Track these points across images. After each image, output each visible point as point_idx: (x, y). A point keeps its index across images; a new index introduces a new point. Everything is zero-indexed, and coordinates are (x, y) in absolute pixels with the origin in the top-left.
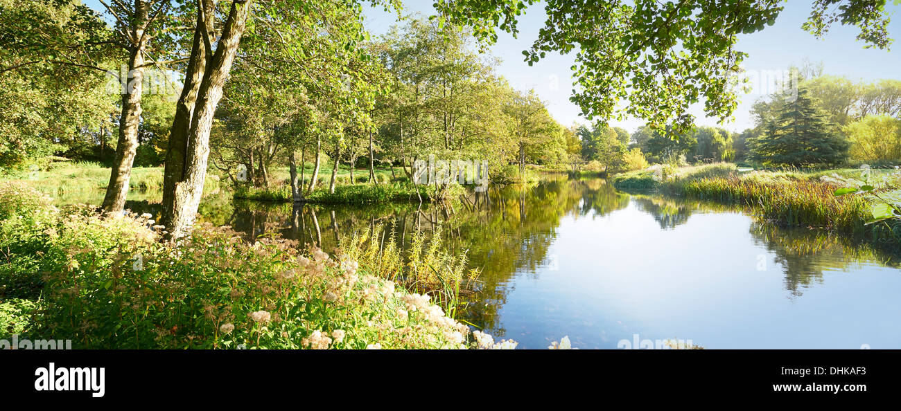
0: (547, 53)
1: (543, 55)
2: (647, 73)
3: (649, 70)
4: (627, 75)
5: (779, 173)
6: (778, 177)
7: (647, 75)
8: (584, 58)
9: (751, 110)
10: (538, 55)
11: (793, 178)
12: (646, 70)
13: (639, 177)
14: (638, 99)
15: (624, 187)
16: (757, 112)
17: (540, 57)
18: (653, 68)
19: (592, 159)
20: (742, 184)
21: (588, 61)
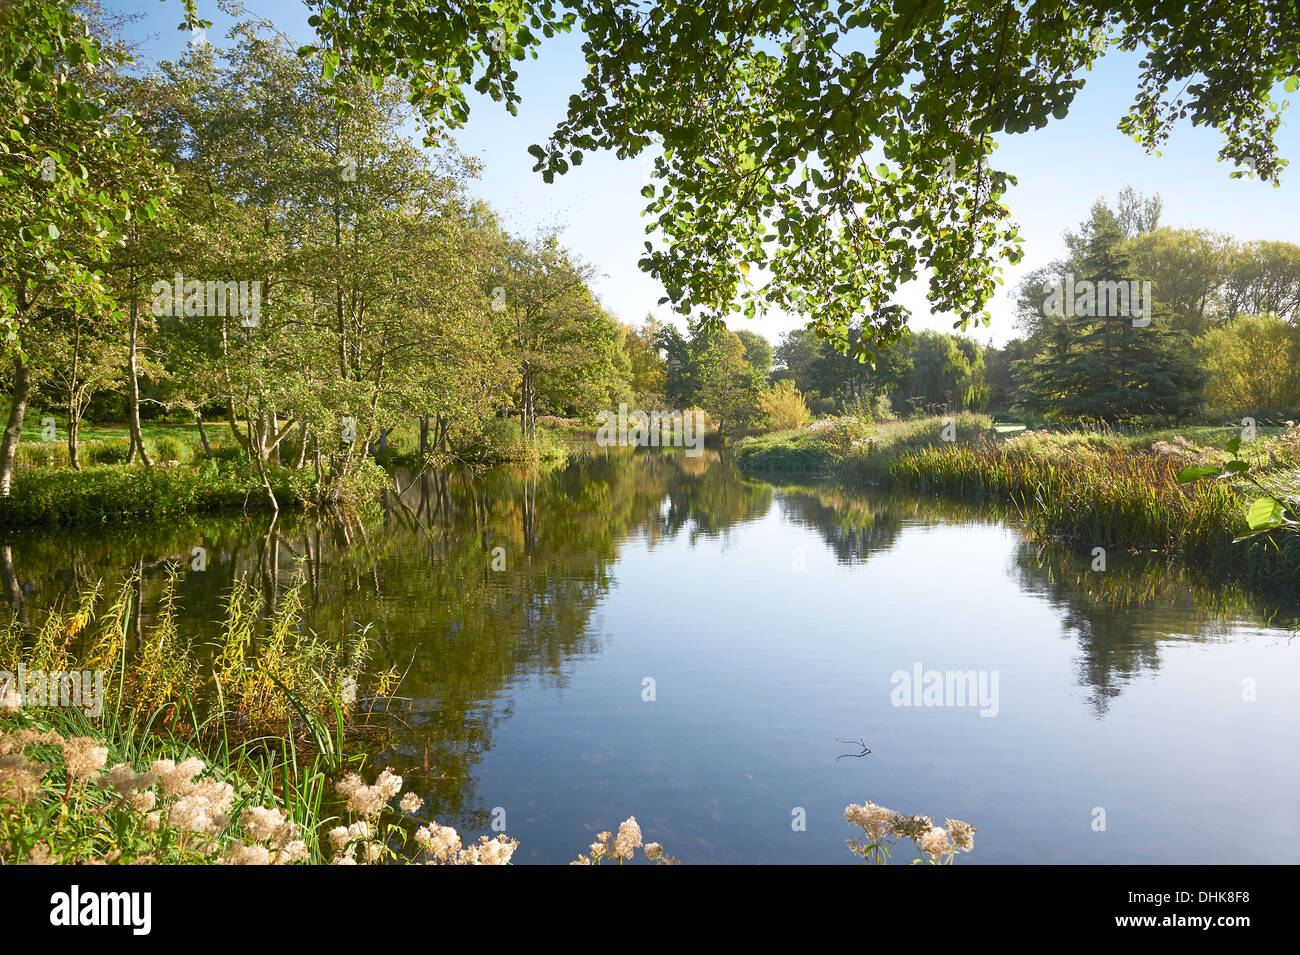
0: (587, 153)
1: (577, 159)
2: (809, 209)
3: (814, 203)
4: (767, 214)
5: (1075, 436)
6: (1073, 445)
7: (808, 215)
8: (672, 170)
9: (1021, 298)
10: (567, 158)
11: (1102, 447)
12: (806, 203)
13: (791, 446)
14: (790, 269)
15: (760, 468)
16: (1033, 304)
17: (569, 162)
18: (822, 199)
19: (689, 405)
20: (1004, 458)
21: (680, 176)
